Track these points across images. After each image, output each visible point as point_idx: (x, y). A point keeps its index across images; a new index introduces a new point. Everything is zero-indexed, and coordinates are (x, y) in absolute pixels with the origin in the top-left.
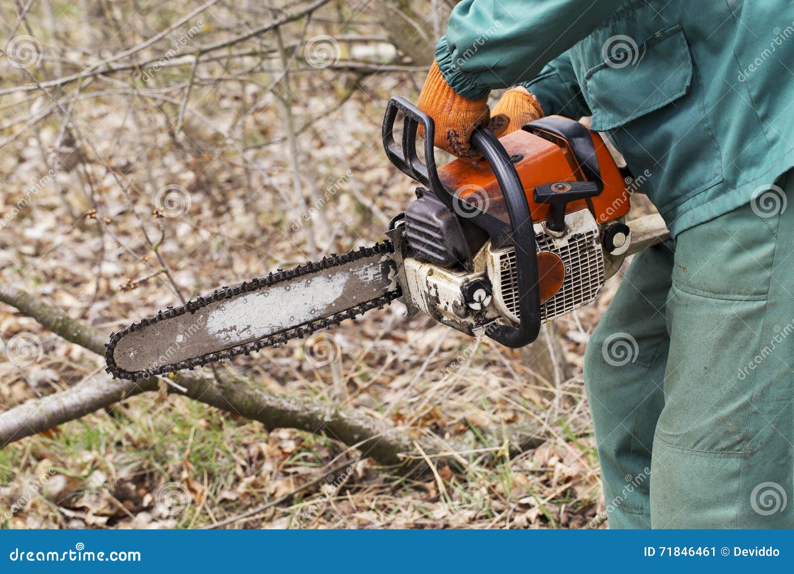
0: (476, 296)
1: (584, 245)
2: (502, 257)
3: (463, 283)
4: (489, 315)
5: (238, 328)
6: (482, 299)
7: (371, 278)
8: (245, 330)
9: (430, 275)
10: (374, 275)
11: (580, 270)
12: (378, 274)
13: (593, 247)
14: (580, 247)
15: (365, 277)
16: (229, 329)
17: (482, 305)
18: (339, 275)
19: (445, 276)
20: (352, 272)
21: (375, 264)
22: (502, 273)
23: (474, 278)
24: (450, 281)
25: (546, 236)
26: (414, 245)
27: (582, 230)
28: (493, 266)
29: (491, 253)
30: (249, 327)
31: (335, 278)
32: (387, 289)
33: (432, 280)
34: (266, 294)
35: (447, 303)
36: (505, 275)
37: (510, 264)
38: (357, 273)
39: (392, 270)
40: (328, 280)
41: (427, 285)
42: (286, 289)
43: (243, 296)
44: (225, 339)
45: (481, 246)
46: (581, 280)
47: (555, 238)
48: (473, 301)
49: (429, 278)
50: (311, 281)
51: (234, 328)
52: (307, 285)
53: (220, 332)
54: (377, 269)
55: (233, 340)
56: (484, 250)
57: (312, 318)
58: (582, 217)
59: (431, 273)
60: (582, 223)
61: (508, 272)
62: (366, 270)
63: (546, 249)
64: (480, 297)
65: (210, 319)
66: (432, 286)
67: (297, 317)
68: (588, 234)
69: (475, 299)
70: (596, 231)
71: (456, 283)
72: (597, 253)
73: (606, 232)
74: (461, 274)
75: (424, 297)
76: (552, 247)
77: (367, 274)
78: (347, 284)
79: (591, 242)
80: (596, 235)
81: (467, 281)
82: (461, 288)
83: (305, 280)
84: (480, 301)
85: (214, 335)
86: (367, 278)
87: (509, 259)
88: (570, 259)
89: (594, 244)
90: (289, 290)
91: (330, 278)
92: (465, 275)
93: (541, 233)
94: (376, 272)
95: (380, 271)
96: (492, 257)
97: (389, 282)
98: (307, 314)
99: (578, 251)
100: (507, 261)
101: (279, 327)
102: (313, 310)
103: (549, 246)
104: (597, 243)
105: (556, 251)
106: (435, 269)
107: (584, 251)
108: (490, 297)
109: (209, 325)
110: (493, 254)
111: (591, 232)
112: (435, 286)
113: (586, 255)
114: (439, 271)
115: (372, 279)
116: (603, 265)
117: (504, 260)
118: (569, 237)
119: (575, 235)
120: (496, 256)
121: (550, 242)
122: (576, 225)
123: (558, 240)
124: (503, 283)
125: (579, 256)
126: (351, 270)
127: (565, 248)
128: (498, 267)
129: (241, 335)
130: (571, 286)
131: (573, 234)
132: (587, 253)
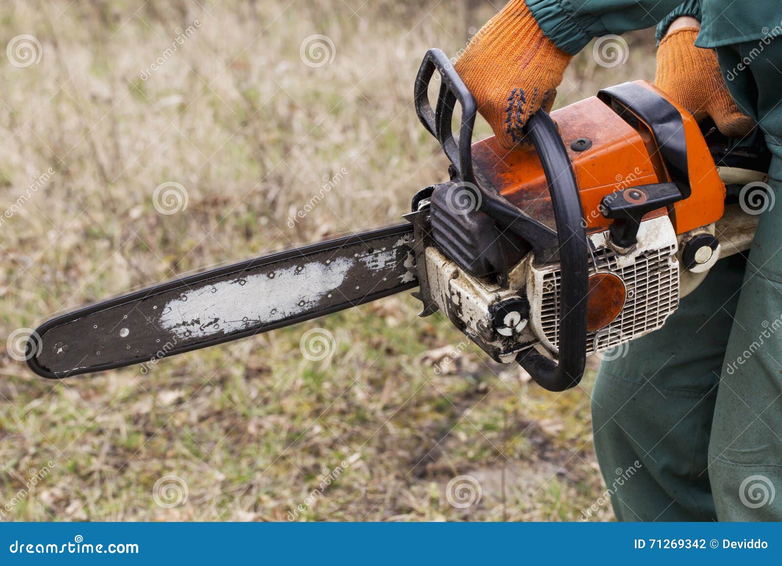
0: (507, 320)
1: (657, 264)
2: (546, 277)
3: (493, 302)
4: (522, 339)
5: (202, 322)
6: (515, 324)
7: (381, 265)
8: (211, 323)
9: (454, 278)
10: (386, 262)
11: (647, 294)
12: (391, 260)
13: (667, 266)
14: (649, 267)
15: (374, 264)
16: (189, 322)
17: (514, 331)
18: (339, 261)
19: (472, 286)
20: (357, 258)
21: (389, 249)
22: (544, 296)
23: (507, 296)
24: (477, 294)
25: (608, 251)
26: (438, 238)
27: (656, 245)
28: (534, 285)
29: (533, 269)
30: (216, 320)
31: (334, 265)
32: (401, 279)
33: (456, 285)
34: (243, 283)
35: (471, 319)
36: (547, 299)
37: (556, 285)
38: (364, 259)
39: (409, 256)
40: (324, 266)
41: (450, 289)
42: (268, 276)
43: (211, 284)
44: (184, 333)
45: (522, 258)
46: (646, 305)
47: (619, 254)
48: (503, 326)
49: (453, 282)
50: (303, 267)
51: (198, 322)
52: (298, 272)
53: (178, 325)
54: (391, 255)
55: (194, 335)
56: (525, 263)
57: (300, 311)
58: (657, 228)
59: (456, 275)
60: (657, 236)
61: (552, 294)
62: (376, 255)
63: (606, 268)
64: (512, 322)
65: (166, 310)
66: (455, 293)
67: (280, 310)
68: (662, 250)
69: (505, 323)
70: (673, 246)
71: (484, 300)
72: (671, 273)
73: (688, 243)
74: (492, 289)
75: (445, 299)
76: (614, 266)
77: (376, 261)
78: (350, 272)
79: (666, 261)
80: (673, 252)
81: (498, 299)
82: (490, 308)
83: (295, 267)
84: (512, 326)
85: (170, 329)
86: (377, 266)
87: (555, 279)
88: (635, 282)
89: (670, 262)
90: (272, 278)
91: (327, 265)
92: (496, 291)
93: (601, 247)
94: (390, 258)
95: (394, 256)
96: (532, 273)
97: (405, 270)
98: (293, 306)
99: (647, 271)
100: (552, 282)
101: (256, 321)
102: (303, 301)
103: (609, 265)
104: (674, 261)
105: (619, 271)
106: (462, 272)
107: (656, 270)
108: (526, 321)
109: (164, 318)
110: (535, 271)
111: (668, 248)
112: (459, 294)
113: (657, 276)
114: (466, 276)
115: (383, 266)
116: (678, 287)
117: (548, 280)
118: (637, 253)
119: (646, 252)
120: (539, 274)
121: (612, 259)
122: (648, 238)
123: (622, 258)
124: (543, 307)
125: (648, 277)
126: (356, 255)
127: (632, 267)
128: (540, 288)
129: (206, 330)
130: (632, 312)
131: (643, 250)
132: (658, 273)
